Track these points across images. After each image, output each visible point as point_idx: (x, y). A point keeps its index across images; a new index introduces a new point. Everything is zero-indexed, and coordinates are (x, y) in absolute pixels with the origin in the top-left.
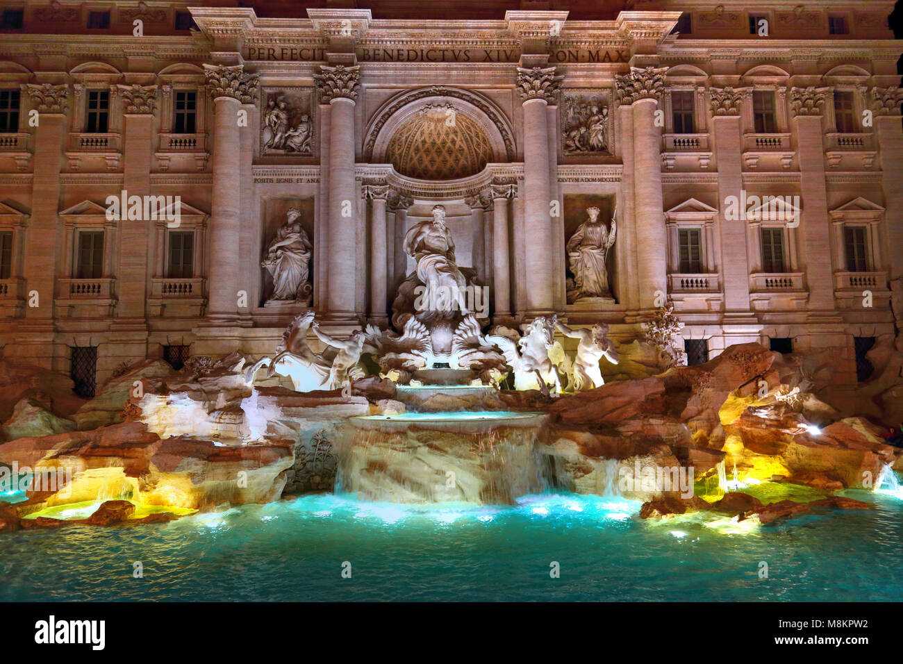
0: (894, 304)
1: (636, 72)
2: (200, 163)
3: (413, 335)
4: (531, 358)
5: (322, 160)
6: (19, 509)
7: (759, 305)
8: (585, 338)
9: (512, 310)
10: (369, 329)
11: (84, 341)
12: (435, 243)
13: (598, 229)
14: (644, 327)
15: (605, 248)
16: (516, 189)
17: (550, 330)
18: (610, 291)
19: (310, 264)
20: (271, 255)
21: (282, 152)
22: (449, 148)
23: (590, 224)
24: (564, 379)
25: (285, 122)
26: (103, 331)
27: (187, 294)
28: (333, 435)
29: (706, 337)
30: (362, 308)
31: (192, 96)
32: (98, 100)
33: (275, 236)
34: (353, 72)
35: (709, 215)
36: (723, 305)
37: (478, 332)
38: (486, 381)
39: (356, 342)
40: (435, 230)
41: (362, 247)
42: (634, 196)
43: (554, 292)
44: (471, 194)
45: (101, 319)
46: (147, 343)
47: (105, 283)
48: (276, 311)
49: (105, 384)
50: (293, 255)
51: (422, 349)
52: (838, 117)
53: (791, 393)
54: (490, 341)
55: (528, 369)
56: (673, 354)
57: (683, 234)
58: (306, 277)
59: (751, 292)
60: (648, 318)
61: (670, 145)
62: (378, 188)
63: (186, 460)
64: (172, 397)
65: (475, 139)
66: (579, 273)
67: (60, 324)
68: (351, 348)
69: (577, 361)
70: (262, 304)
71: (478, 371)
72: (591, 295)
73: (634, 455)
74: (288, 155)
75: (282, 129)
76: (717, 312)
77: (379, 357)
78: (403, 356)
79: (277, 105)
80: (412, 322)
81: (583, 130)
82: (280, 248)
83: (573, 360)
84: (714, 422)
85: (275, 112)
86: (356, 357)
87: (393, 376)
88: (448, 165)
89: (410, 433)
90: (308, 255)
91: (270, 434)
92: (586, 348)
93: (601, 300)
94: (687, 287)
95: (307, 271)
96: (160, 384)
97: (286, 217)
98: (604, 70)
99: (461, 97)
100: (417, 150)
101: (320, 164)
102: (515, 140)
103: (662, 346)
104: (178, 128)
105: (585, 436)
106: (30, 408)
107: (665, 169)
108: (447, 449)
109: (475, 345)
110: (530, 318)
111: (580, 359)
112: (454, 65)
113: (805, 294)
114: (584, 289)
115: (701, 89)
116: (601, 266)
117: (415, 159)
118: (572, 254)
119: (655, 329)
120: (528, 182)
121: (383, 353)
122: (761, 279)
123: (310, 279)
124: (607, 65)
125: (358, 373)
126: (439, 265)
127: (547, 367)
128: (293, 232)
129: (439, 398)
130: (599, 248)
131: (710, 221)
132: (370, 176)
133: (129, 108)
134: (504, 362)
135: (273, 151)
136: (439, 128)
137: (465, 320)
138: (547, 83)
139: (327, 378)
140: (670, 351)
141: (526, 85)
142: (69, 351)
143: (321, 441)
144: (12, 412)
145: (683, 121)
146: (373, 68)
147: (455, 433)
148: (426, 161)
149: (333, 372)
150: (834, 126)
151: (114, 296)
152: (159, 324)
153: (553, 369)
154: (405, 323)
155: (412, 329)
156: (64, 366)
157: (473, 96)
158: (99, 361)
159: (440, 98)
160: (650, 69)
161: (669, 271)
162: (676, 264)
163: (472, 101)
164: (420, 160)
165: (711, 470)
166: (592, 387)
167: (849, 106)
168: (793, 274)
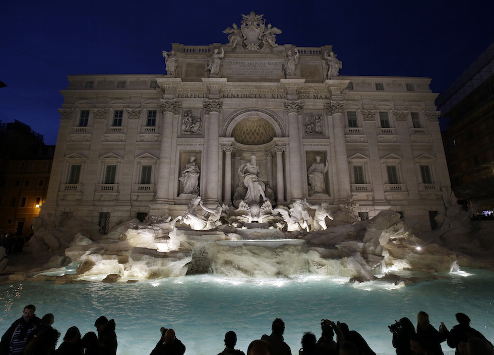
0: (443, 197)
1: (333, 103)
2: (156, 138)
3: (243, 209)
4: (295, 217)
5: (205, 136)
6: (72, 276)
7: (389, 197)
8: (319, 208)
9: (285, 199)
10: (224, 206)
11: (105, 210)
12: (252, 170)
13: (320, 165)
14: (342, 206)
15: (324, 173)
16: (286, 148)
17: (303, 205)
18: (327, 191)
19: (199, 179)
20: (183, 175)
21: (189, 133)
22: (257, 133)
23: (317, 163)
24: (310, 226)
25: (191, 121)
26: (113, 206)
27: (148, 191)
28: (209, 249)
29: (367, 211)
30: (220, 198)
31: (155, 112)
32: (119, 115)
33: (185, 167)
34: (219, 102)
35: (365, 160)
36: (373, 197)
37: (271, 208)
38: (275, 227)
39: (218, 211)
40: (252, 165)
41: (221, 171)
42: (335, 151)
43: (303, 191)
44: (267, 151)
45: (113, 201)
46: (131, 211)
47: (115, 186)
48: (184, 199)
49: (113, 228)
50: (192, 175)
51: (247, 214)
52: (413, 122)
53: (405, 234)
54: (276, 211)
55: (294, 222)
56: (354, 217)
57: (355, 168)
58: (197, 184)
59: (385, 192)
60: (343, 202)
61: (348, 132)
62: (228, 148)
63: (145, 256)
64: (140, 231)
65: (268, 129)
66: (313, 184)
67: (96, 203)
68: (216, 213)
69: (315, 219)
70: (178, 195)
71: (272, 223)
72: (319, 193)
73: (344, 257)
74: (192, 134)
75: (190, 124)
76: (371, 200)
77: (228, 218)
78: (238, 217)
79: (188, 115)
80: (242, 203)
81: (312, 125)
82: (187, 172)
83: (313, 218)
84: (377, 243)
85: (187, 117)
86: (218, 217)
87: (235, 225)
88: (257, 139)
89: (244, 247)
90: (198, 175)
91: (181, 248)
92: (319, 213)
93: (323, 195)
94: (359, 190)
95: (197, 182)
96: (135, 225)
97: (190, 160)
98: (320, 102)
99: (262, 112)
100: (244, 133)
101: (204, 138)
102: (285, 129)
103: (350, 214)
104: (148, 125)
105: (321, 249)
106: (81, 236)
107: (347, 141)
108: (261, 254)
109: (270, 213)
110: (293, 201)
111: (316, 218)
112: (259, 99)
113: (407, 193)
114: (315, 190)
115: (359, 110)
116: (322, 181)
117: (244, 136)
118: (310, 175)
119: (346, 207)
120: (291, 145)
121: (230, 216)
122: (389, 186)
123: (199, 185)
124: (321, 100)
125: (219, 224)
126: (254, 179)
127: (302, 221)
128: (192, 165)
129: (255, 234)
130: (321, 173)
131: (366, 163)
132: (225, 143)
133: (130, 117)
134: (283, 220)
135: (186, 133)
136: (253, 124)
137: (265, 202)
138: (297, 107)
139: (206, 225)
140: (353, 216)
141: (289, 107)
142: (99, 213)
143: (203, 252)
144: (74, 238)
145: (353, 123)
146: (227, 101)
147: (264, 247)
148: (248, 138)
149: (208, 223)
150: (412, 126)
151: (118, 191)
152: (136, 203)
153: (305, 222)
154: (239, 203)
155: (242, 206)
156: (97, 220)
157: (267, 111)
158: (111, 218)
159: (254, 112)
160: (339, 102)
161: (351, 183)
162: (353, 180)
163: (266, 113)
164: (245, 137)
165: (379, 264)
166: (322, 230)
167: (417, 118)
168: (401, 185)
